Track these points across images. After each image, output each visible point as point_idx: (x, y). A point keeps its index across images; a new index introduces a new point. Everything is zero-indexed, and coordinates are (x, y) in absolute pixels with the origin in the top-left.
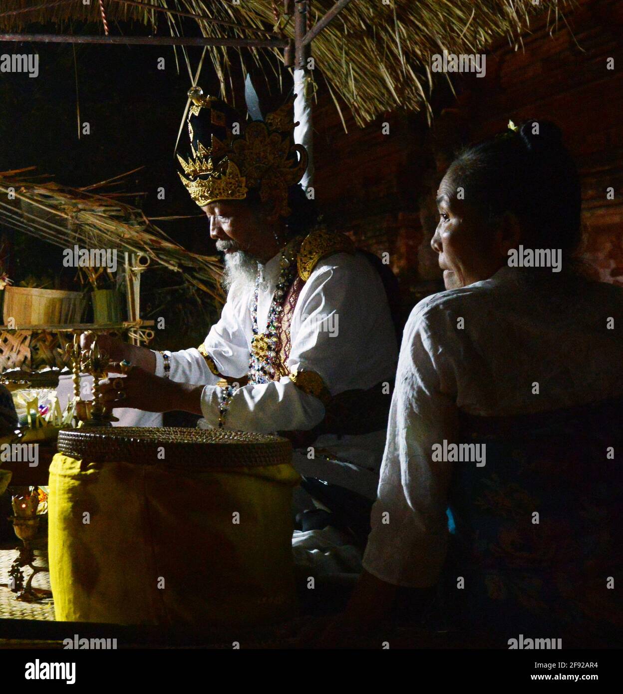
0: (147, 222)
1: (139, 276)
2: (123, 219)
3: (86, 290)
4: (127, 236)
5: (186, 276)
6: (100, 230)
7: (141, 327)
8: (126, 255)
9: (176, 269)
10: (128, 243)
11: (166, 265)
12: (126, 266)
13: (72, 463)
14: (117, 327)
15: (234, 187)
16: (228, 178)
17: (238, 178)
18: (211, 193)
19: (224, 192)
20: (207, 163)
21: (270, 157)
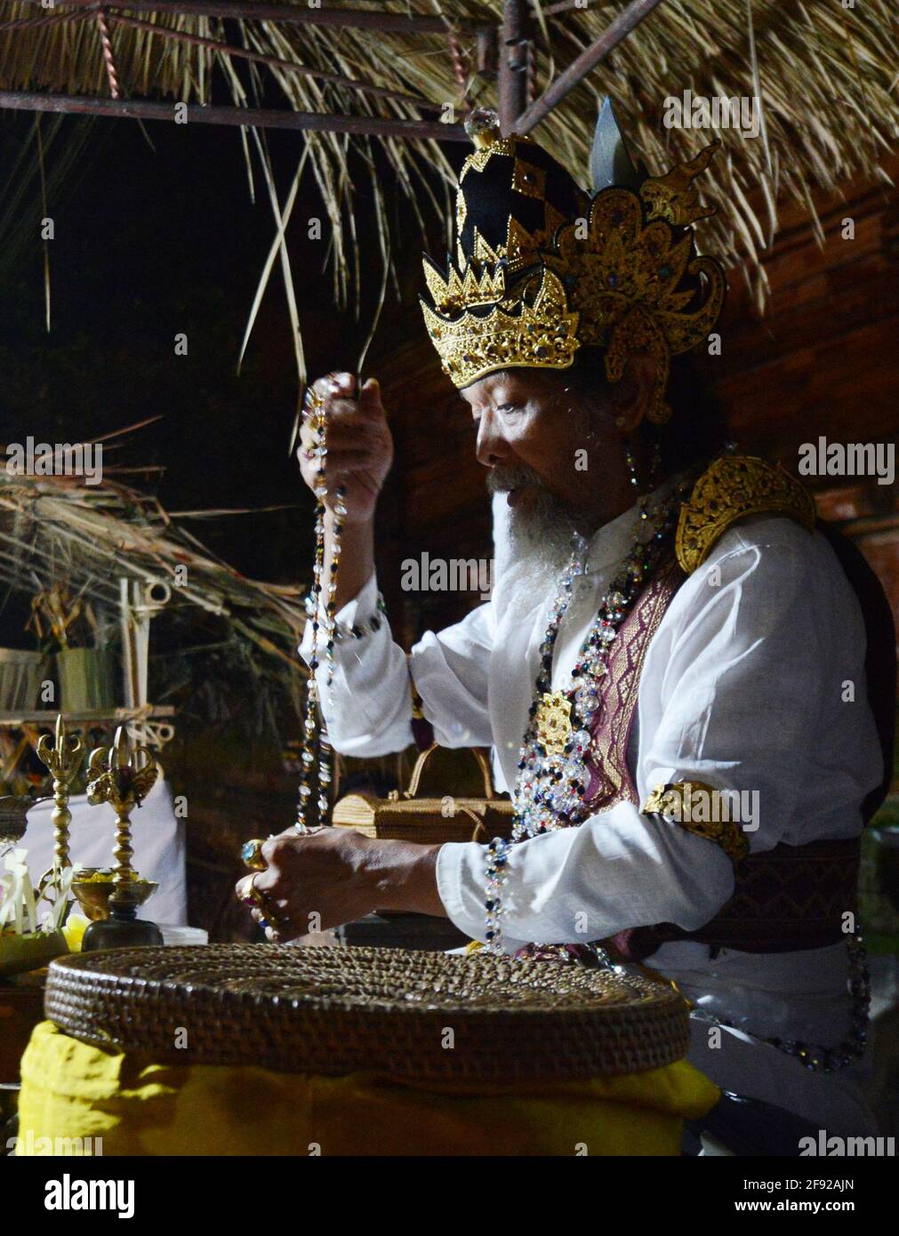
0: (167, 520)
1: (146, 624)
2: (124, 514)
3: (46, 648)
4: (129, 545)
5: (238, 623)
6: (78, 534)
7: (150, 719)
8: (124, 583)
9: (218, 610)
10: (130, 560)
11: (200, 601)
12: (123, 603)
13: (94, 1061)
14: (104, 717)
15: (549, 337)
16: (538, 314)
17: (561, 313)
18: (491, 350)
19: (522, 348)
20: (492, 277)
21: (641, 279)
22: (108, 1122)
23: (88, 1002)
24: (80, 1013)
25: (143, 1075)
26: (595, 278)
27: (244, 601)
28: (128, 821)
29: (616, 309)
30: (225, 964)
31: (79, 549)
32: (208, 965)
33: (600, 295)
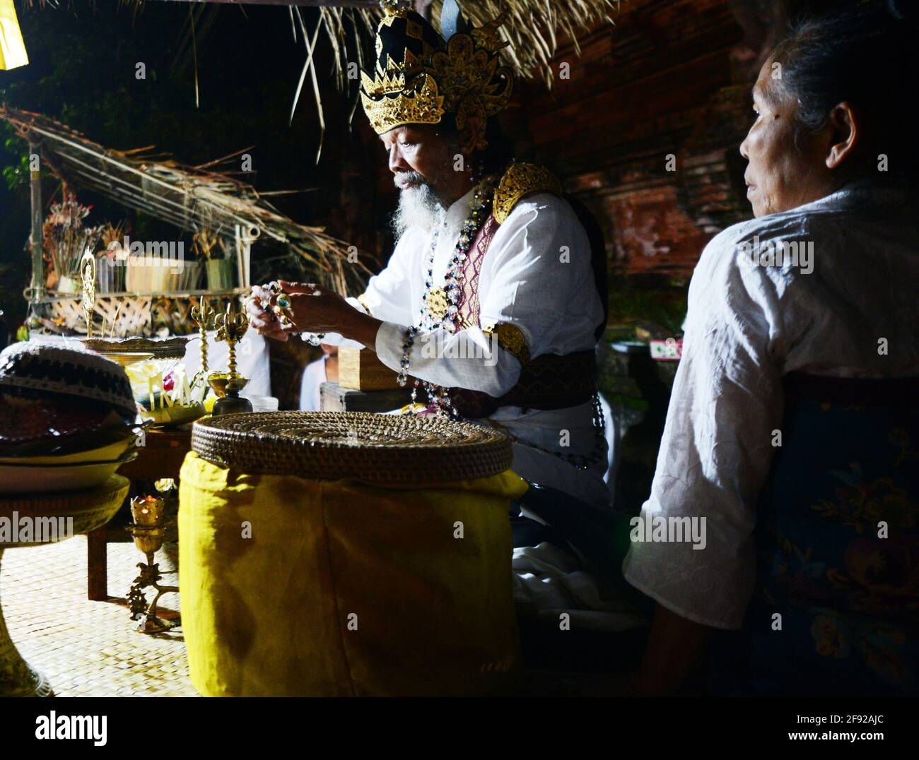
0: (258, 197)
1: (249, 247)
2: (236, 194)
3: (200, 260)
4: (240, 209)
5: (293, 246)
6: (215, 204)
8: (237, 228)
9: (283, 240)
10: (240, 216)
11: (274, 236)
12: (237, 237)
13: (215, 472)
14: (229, 293)
15: (429, 108)
16: (423, 97)
17: (435, 96)
18: (398, 115)
19: (414, 114)
20: (398, 79)
21: (473, 78)
22: (222, 502)
23: (211, 443)
24: (208, 448)
25: (238, 479)
26: (451, 78)
27: (296, 235)
28: (234, 350)
29: (461, 94)
30: (281, 422)
31: (215, 211)
32: (272, 422)
33: (452, 87)
